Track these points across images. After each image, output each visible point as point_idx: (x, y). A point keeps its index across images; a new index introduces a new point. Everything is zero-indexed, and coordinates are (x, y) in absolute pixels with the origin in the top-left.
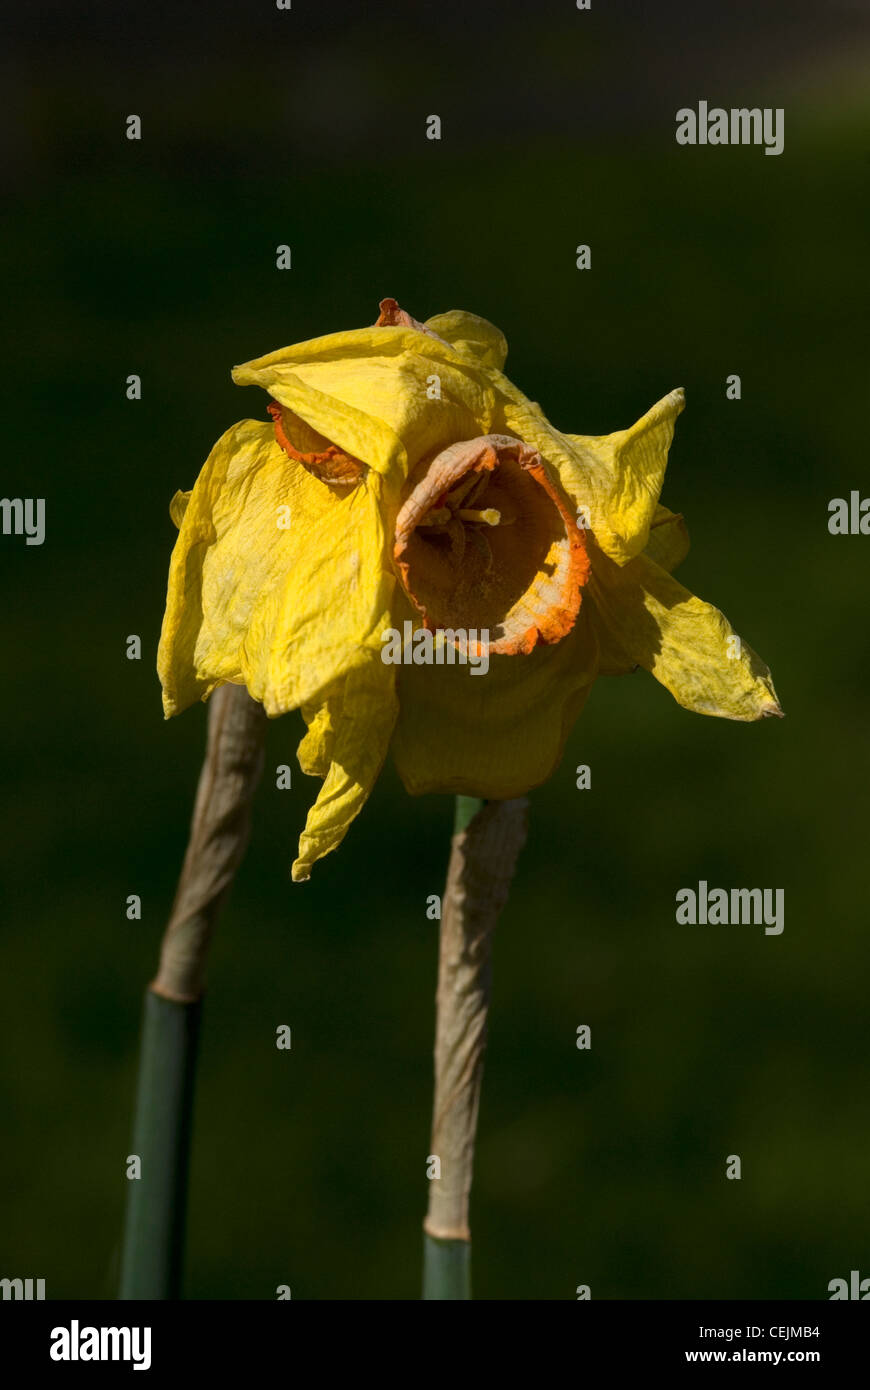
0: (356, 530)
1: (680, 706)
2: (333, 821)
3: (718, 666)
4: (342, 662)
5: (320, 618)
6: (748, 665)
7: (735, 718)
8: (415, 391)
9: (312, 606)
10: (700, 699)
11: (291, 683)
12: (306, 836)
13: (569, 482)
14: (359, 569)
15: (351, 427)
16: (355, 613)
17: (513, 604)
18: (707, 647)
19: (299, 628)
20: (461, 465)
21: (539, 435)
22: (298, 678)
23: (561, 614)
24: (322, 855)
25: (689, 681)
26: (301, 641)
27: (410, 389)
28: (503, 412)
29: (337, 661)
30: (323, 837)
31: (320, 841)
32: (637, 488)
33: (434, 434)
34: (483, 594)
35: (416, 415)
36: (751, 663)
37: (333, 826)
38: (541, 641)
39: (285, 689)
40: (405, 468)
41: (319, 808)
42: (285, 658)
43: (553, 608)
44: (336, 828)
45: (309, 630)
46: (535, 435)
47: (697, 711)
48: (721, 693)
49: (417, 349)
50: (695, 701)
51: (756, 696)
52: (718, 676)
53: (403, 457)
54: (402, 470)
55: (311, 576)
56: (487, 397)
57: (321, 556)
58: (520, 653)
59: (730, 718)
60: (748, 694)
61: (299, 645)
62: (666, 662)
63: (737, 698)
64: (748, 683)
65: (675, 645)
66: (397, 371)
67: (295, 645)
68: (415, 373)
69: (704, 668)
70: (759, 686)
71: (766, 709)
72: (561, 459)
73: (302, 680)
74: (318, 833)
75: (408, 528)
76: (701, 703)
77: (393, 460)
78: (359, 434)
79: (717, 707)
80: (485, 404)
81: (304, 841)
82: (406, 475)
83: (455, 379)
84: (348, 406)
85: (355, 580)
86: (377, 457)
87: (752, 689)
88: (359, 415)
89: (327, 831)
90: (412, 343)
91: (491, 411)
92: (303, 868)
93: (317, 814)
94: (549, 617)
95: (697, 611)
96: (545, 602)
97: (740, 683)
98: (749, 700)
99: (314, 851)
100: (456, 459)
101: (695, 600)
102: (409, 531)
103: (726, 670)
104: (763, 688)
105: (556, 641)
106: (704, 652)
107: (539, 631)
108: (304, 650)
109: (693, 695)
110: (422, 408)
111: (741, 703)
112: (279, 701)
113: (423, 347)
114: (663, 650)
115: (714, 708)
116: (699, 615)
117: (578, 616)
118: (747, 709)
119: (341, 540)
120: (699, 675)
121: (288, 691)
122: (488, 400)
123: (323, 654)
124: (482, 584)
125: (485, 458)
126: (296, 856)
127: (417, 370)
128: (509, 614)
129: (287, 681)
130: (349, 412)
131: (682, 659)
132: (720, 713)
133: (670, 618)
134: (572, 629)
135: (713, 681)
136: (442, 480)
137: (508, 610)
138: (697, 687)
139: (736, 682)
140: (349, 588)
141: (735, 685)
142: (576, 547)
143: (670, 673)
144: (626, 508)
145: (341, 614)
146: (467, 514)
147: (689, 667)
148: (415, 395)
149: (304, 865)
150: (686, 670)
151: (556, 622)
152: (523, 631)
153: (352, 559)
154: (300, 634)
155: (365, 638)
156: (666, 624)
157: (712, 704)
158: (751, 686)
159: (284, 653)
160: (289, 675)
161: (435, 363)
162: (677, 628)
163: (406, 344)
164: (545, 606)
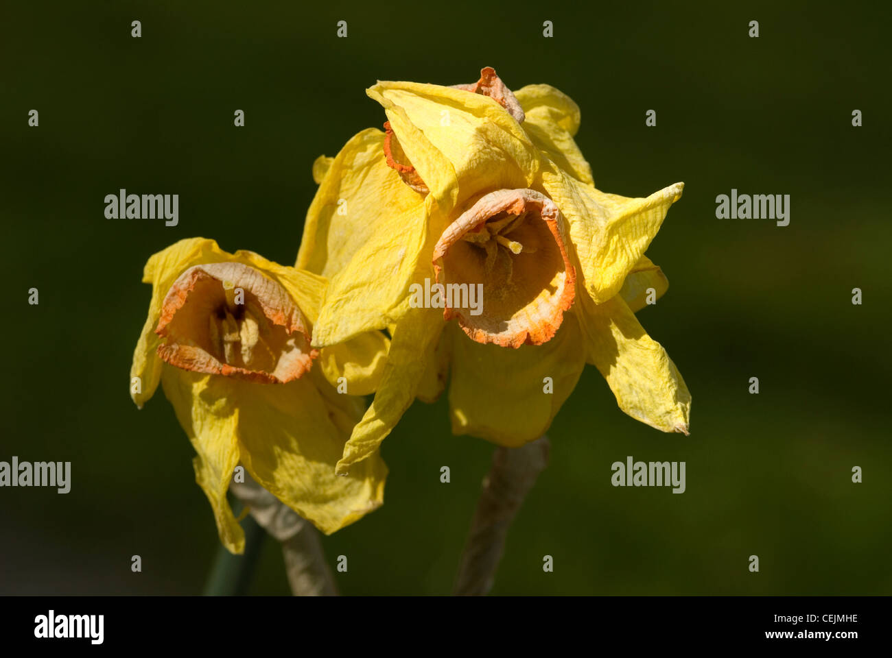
0: (409, 233)
1: (619, 409)
2: (369, 437)
3: (653, 388)
4: (367, 323)
5: (366, 287)
6: (674, 393)
7: (656, 427)
8: (481, 148)
9: (363, 277)
10: (635, 407)
11: (331, 328)
12: (350, 444)
13: (575, 236)
14: (402, 260)
15: (428, 159)
16: (389, 290)
17: (519, 309)
18: (648, 372)
19: (350, 291)
20: (498, 206)
21: (563, 198)
22: (337, 325)
23: (547, 326)
24: (359, 460)
25: (631, 393)
26: (348, 300)
27: (478, 145)
28: (541, 176)
29: (365, 321)
30: (361, 446)
31: (359, 450)
32: (619, 254)
33: (486, 180)
34: (501, 297)
35: (475, 165)
36: (676, 392)
37: (369, 440)
38: (528, 341)
39: (326, 330)
40: (455, 199)
41: (361, 426)
42: (333, 309)
43: (543, 321)
44: (371, 441)
45: (357, 294)
46: (560, 197)
47: (631, 415)
48: (650, 407)
49: (493, 118)
50: (632, 408)
51: (673, 416)
52: (651, 395)
53: (456, 192)
54: (453, 200)
55: (369, 257)
56: (534, 164)
57: (381, 244)
58: (510, 347)
59: (653, 426)
60: (668, 413)
61: (345, 302)
62: (619, 375)
63: (660, 414)
64: (670, 404)
65: (627, 365)
66: (474, 130)
67: (343, 302)
68: (486, 135)
69: (642, 387)
70: (677, 409)
71: (677, 427)
72: (574, 219)
73: (338, 328)
74: (359, 443)
75: (449, 241)
76: (636, 411)
77: (448, 192)
78: (431, 165)
79: (646, 416)
80: (531, 168)
81: (348, 448)
82: (455, 204)
83: (514, 146)
84: (431, 144)
85: (397, 267)
86: (437, 186)
87: (672, 410)
88: (436, 153)
89: (364, 443)
90: (491, 113)
91: (534, 174)
92: (344, 467)
93: (359, 430)
94: (538, 326)
95: (646, 346)
96: (540, 315)
97: (665, 404)
98: (668, 417)
99: (354, 456)
100: (496, 201)
101: (646, 338)
102: (449, 244)
103: (657, 392)
104: (680, 411)
105: (539, 344)
106: (645, 375)
107: (528, 334)
108: (347, 307)
109: (631, 403)
110: (482, 160)
111: (662, 418)
112: (320, 338)
113: (498, 119)
114: (617, 365)
115: (644, 416)
116: (647, 349)
117: (557, 331)
118: (665, 423)
119: (397, 237)
120: (638, 390)
121: (328, 333)
122: (534, 166)
123: (359, 313)
124: (503, 290)
125: (516, 206)
126: (341, 457)
127: (489, 133)
128: (515, 315)
129: (329, 326)
130: (430, 149)
131: (630, 377)
132: (647, 421)
133: (628, 346)
134: (552, 338)
135: (647, 397)
136: (482, 214)
137: (515, 313)
138: (634, 399)
139: (662, 402)
140: (392, 272)
141: (661, 404)
142: (568, 282)
143: (619, 383)
144: (607, 266)
145: (381, 288)
146: (501, 239)
147: (633, 384)
148: (480, 151)
149: (345, 465)
150: (630, 385)
151: (542, 331)
152: (518, 331)
153: (400, 252)
154: (349, 295)
155: (390, 309)
156: (624, 349)
157: (643, 413)
158: (671, 408)
159: (333, 305)
160: (331, 322)
161: (503, 131)
162: (631, 354)
163: (487, 113)
164: (539, 318)
